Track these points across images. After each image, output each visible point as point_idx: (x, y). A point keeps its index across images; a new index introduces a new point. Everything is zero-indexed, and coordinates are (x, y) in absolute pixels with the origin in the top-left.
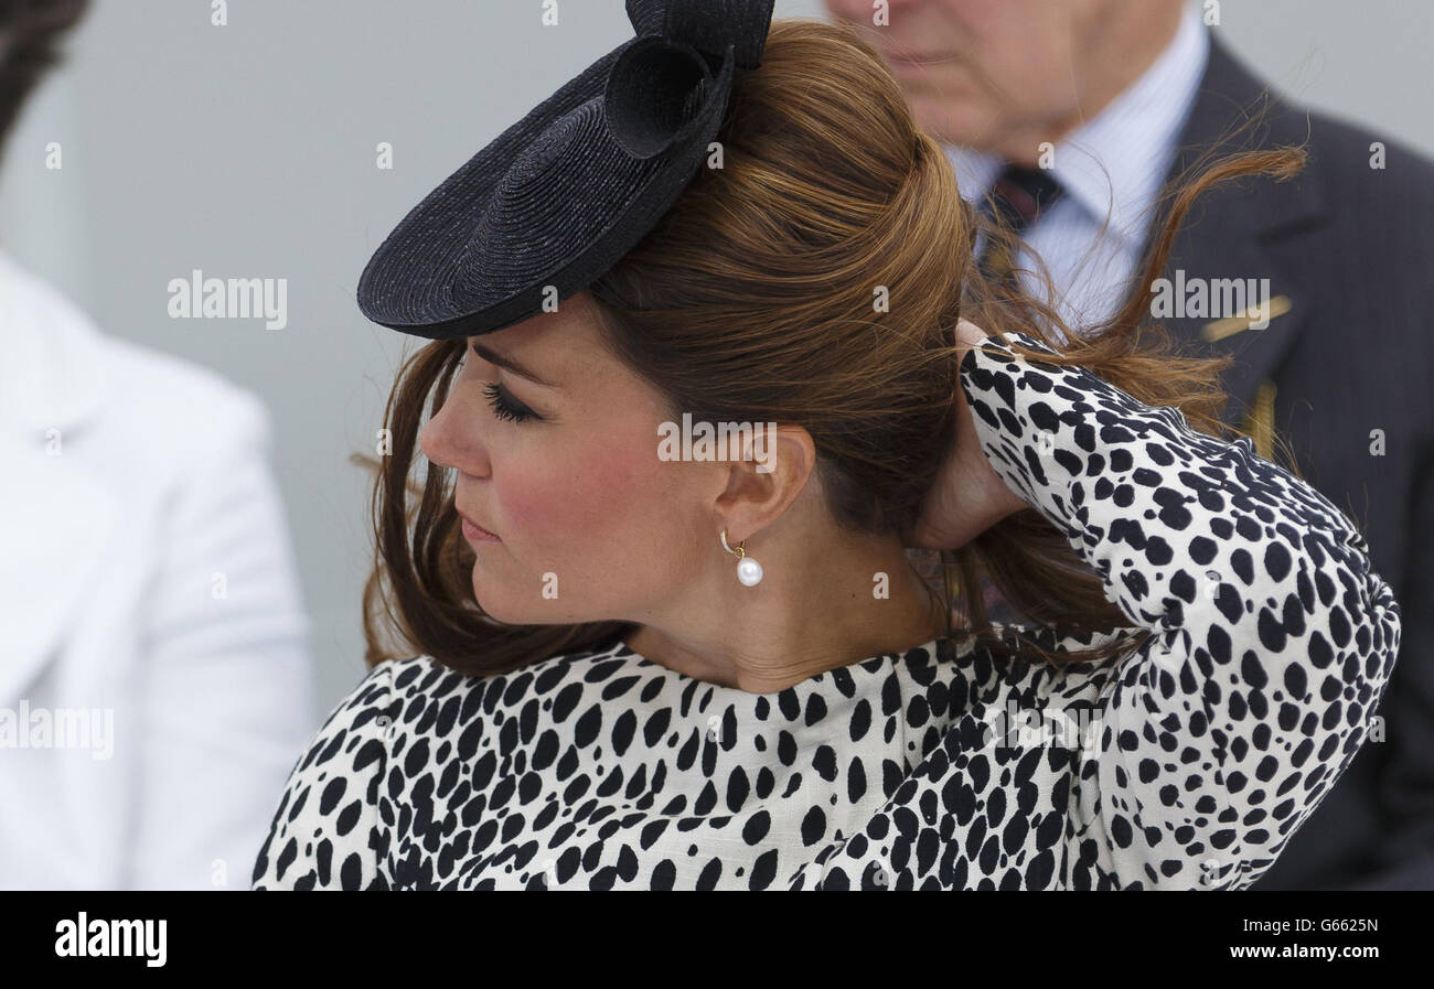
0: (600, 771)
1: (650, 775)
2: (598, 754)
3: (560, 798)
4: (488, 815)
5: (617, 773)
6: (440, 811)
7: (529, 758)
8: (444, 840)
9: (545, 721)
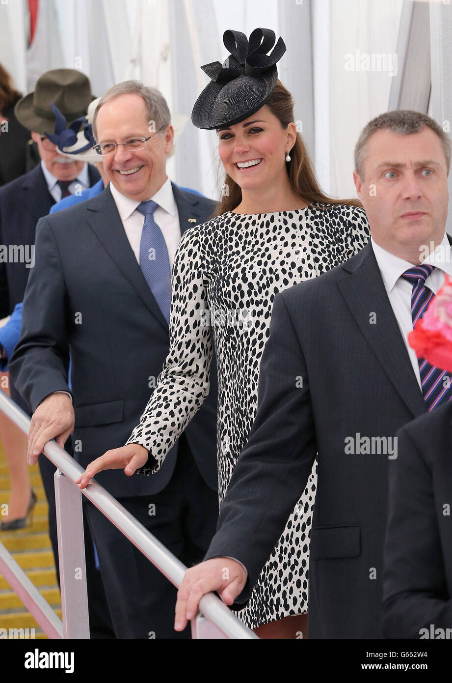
0: (243, 233)
1: (254, 231)
2: (242, 230)
3: (238, 240)
4: (224, 247)
5: (247, 233)
6: (215, 249)
7: (229, 235)
8: (218, 254)
9: (230, 228)
